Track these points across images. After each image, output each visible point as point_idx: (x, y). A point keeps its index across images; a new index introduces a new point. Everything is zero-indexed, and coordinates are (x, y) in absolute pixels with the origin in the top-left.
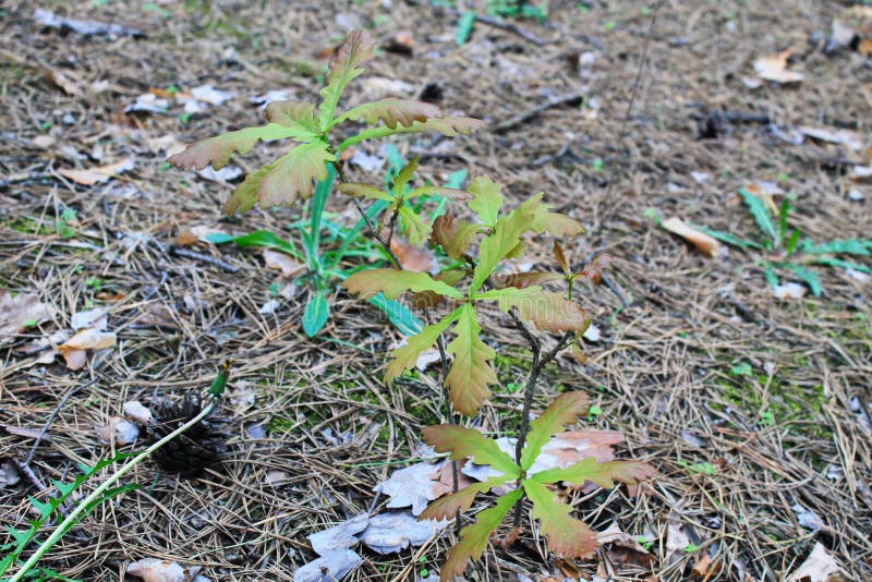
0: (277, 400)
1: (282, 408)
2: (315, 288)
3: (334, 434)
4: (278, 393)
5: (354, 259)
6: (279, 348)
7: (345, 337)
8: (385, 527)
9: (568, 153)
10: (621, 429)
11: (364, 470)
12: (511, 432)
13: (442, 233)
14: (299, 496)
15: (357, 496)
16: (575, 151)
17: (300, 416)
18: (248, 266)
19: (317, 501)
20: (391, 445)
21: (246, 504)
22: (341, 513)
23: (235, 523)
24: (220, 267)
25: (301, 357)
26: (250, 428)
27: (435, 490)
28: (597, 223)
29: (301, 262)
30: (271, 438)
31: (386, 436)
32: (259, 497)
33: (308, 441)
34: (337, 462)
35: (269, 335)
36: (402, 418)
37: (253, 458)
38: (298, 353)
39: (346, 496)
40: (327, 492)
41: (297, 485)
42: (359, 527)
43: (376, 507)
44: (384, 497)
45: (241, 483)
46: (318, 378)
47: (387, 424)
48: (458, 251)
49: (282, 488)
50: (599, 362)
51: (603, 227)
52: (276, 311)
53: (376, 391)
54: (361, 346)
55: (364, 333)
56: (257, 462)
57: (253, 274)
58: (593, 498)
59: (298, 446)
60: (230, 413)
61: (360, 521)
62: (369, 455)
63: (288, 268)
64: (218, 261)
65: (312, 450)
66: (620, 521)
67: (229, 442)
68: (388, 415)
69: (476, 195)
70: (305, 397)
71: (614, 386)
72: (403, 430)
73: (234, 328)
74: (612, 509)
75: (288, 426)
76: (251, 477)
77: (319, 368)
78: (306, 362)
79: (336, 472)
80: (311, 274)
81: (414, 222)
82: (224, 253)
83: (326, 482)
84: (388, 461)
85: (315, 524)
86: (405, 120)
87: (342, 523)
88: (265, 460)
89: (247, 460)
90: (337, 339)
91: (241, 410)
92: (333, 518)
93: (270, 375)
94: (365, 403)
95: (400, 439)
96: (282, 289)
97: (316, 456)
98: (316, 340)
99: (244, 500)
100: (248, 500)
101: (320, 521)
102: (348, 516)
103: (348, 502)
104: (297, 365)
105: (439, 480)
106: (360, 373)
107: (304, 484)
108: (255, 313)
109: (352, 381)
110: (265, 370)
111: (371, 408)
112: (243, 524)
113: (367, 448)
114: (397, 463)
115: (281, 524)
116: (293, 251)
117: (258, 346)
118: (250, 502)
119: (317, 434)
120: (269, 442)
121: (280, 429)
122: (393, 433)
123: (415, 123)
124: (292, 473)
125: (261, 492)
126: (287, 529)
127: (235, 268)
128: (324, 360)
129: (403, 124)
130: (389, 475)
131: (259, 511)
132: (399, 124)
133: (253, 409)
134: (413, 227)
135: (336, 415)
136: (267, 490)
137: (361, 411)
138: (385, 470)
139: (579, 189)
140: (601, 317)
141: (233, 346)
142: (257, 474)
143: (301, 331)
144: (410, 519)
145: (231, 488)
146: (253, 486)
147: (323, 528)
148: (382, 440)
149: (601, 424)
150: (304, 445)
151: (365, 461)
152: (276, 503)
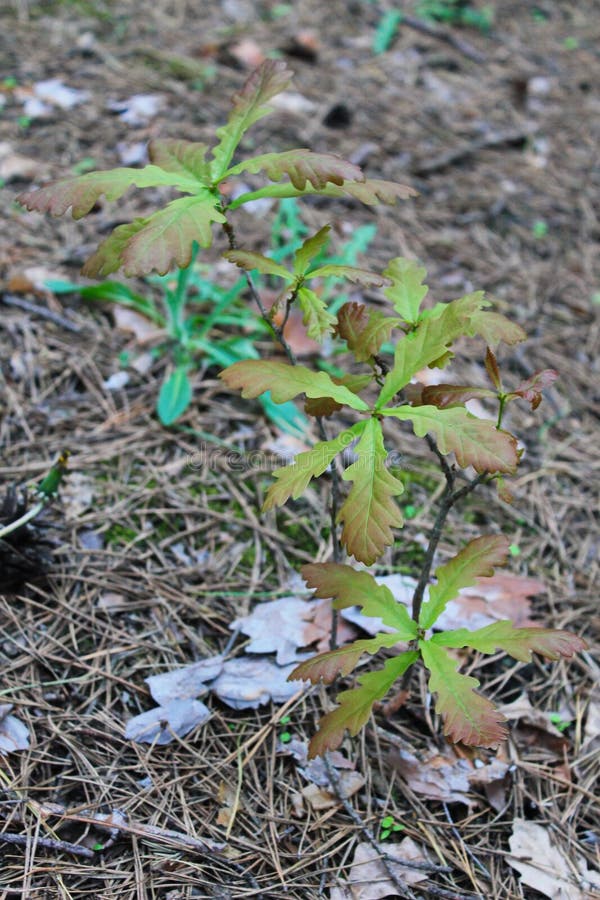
0: (120, 504)
1: (125, 513)
2: (176, 362)
3: (187, 552)
4: (121, 494)
5: (226, 329)
6: (124, 435)
7: (209, 429)
8: (243, 675)
9: (505, 212)
10: (542, 576)
11: (220, 600)
12: (406, 568)
13: (348, 324)
14: (139, 627)
15: (209, 632)
16: (514, 209)
17: (147, 525)
18: (92, 325)
19: (160, 636)
20: (256, 571)
21: (73, 632)
22: (189, 652)
23: (58, 654)
24: (58, 324)
25: (152, 450)
26: (85, 535)
27: (306, 633)
28: (534, 306)
29: (161, 326)
30: (109, 551)
31: (250, 560)
32: (90, 624)
33: (154, 558)
34: (188, 588)
35: (114, 418)
36: (272, 539)
37: (86, 573)
38: (148, 444)
39: (196, 632)
40: (173, 624)
41: (137, 612)
42: (209, 673)
43: (233, 648)
44: (243, 638)
45: (69, 605)
46: (173, 480)
47: (253, 545)
48: (367, 352)
49: (118, 616)
50: (521, 487)
51: (541, 312)
52: (127, 387)
53: (243, 501)
54: (228, 442)
55: (233, 425)
56: (90, 580)
57: (99, 337)
58: (500, 661)
59: (141, 564)
60: (60, 514)
61: (212, 665)
62: (228, 581)
63: (144, 332)
64: (56, 316)
65: (159, 570)
66: (530, 693)
67: (57, 552)
68: (256, 534)
69: (396, 280)
70: (155, 502)
71: (537, 521)
72: (272, 554)
73: (71, 404)
74: (523, 676)
75: (131, 536)
76: (82, 598)
77: (175, 466)
78: (159, 456)
79: (186, 600)
80: (171, 343)
81: (316, 308)
82: (65, 306)
83: (173, 612)
84: (251, 592)
85: (155, 665)
86: (316, 180)
87: (189, 666)
88: (100, 578)
89: (78, 576)
90: (198, 431)
91: (74, 513)
92: (180, 660)
93: (113, 469)
94: (228, 516)
95: (267, 564)
96: (135, 358)
97: (164, 577)
98: (172, 429)
99: (71, 627)
100: (76, 626)
101: (162, 661)
102: (197, 657)
103: (197, 639)
104: (147, 459)
105: (311, 621)
106: (224, 477)
107: (146, 612)
108: (98, 387)
109: (213, 486)
110: (106, 463)
111: (235, 523)
112: (67, 656)
113: (226, 573)
114: (262, 596)
115: (114, 661)
116: (151, 311)
117: (99, 430)
118: (78, 629)
119: (167, 550)
120: (106, 556)
121: (121, 539)
122: (260, 556)
123: (329, 184)
124: (131, 597)
125: (93, 619)
126: (121, 668)
127: (77, 327)
128: (182, 456)
129: (314, 184)
130: (251, 609)
131: (89, 642)
132: (308, 184)
133: (89, 511)
134: (314, 316)
135: (191, 527)
136: (100, 616)
137: (222, 525)
138: (246, 602)
139: (515, 260)
140: (528, 430)
141: (68, 427)
142: (90, 595)
143: (155, 416)
144: (273, 668)
145: (57, 611)
146: (84, 609)
147: (165, 670)
148: (246, 564)
149: (517, 566)
150: (149, 563)
151: (223, 590)
152: (110, 633)
